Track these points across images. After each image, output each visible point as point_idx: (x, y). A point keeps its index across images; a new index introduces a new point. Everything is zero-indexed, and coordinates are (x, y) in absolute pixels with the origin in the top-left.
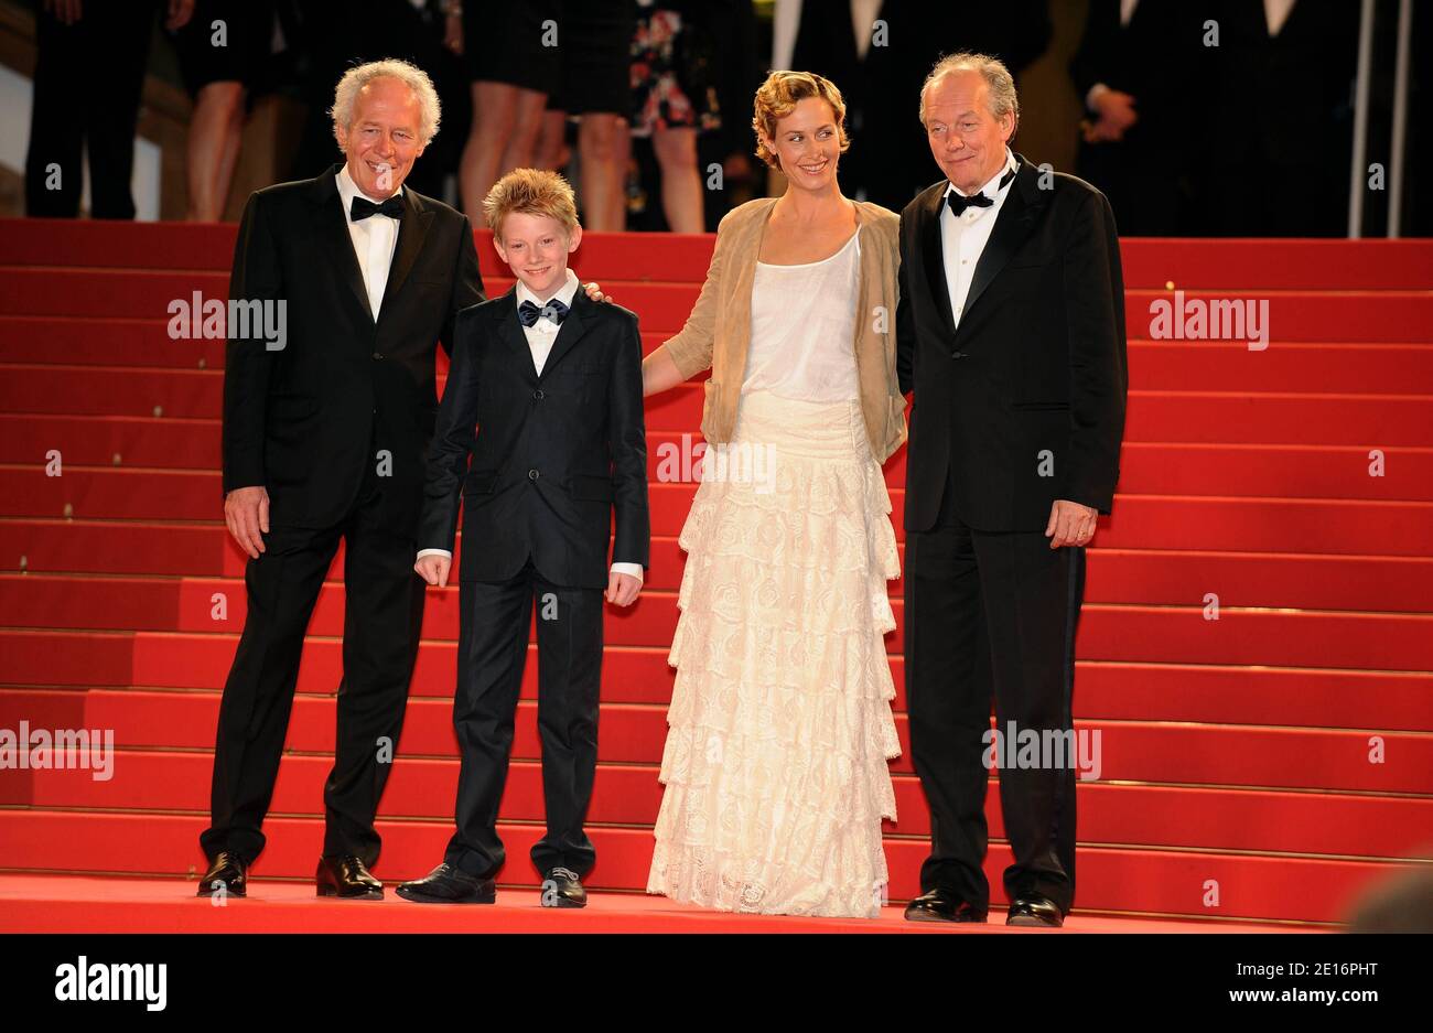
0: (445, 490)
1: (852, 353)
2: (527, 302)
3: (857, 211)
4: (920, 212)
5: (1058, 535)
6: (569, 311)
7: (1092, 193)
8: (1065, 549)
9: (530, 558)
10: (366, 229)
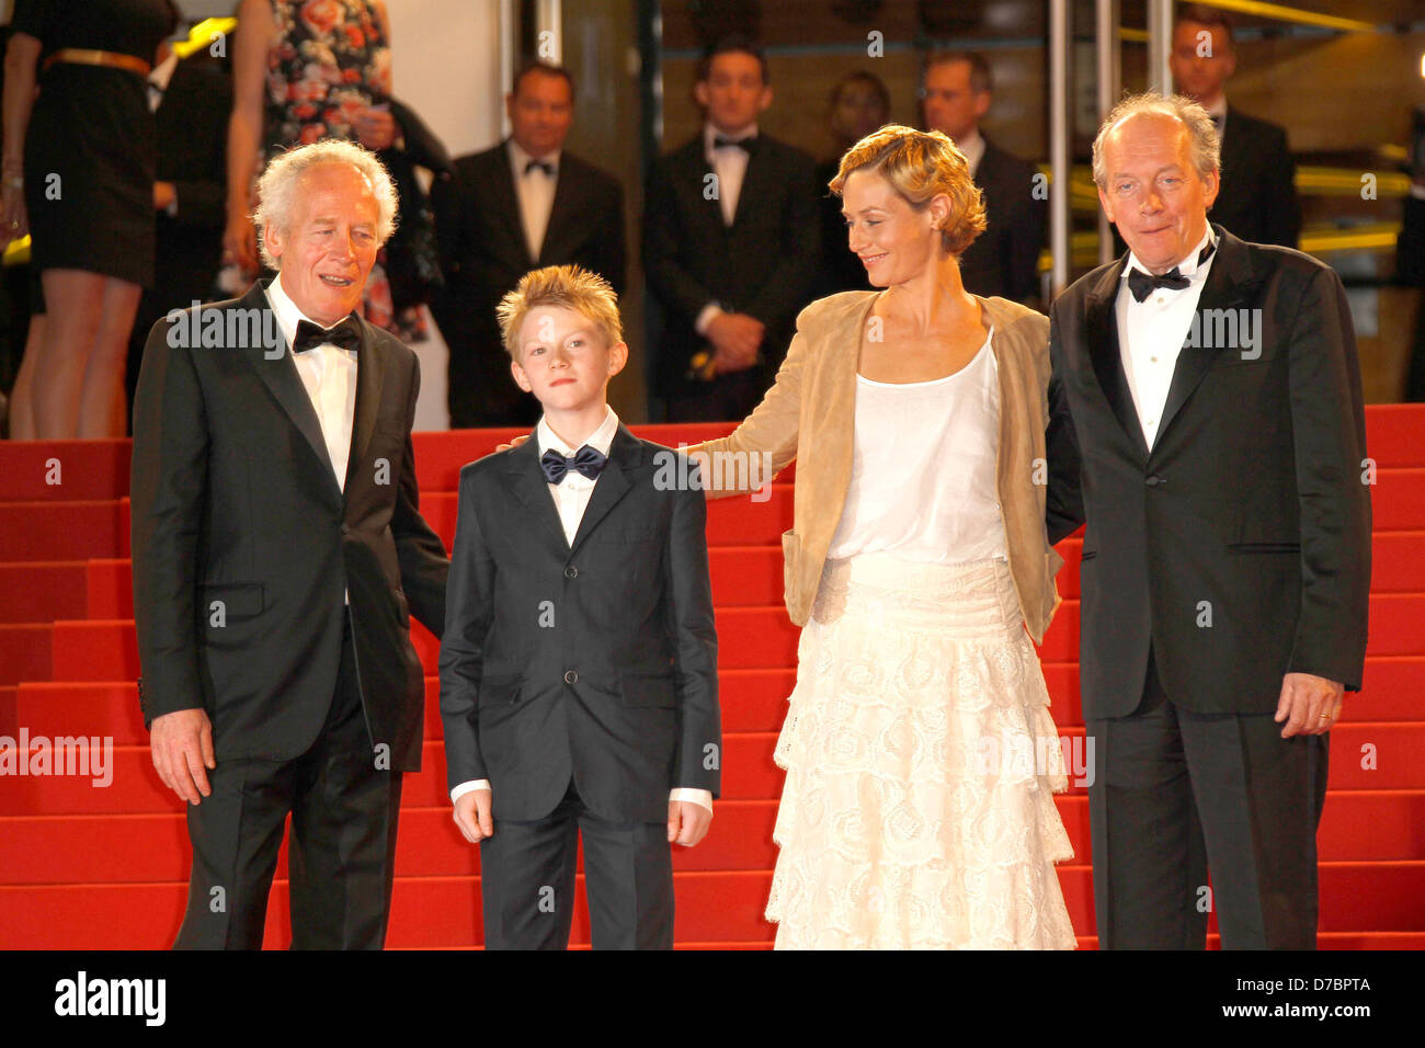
1: (996, 497)
2: (551, 451)
3: (984, 310)
4: (1081, 303)
5: (1294, 719)
6: (606, 462)
7: (1321, 268)
8: (1300, 738)
9: (571, 784)
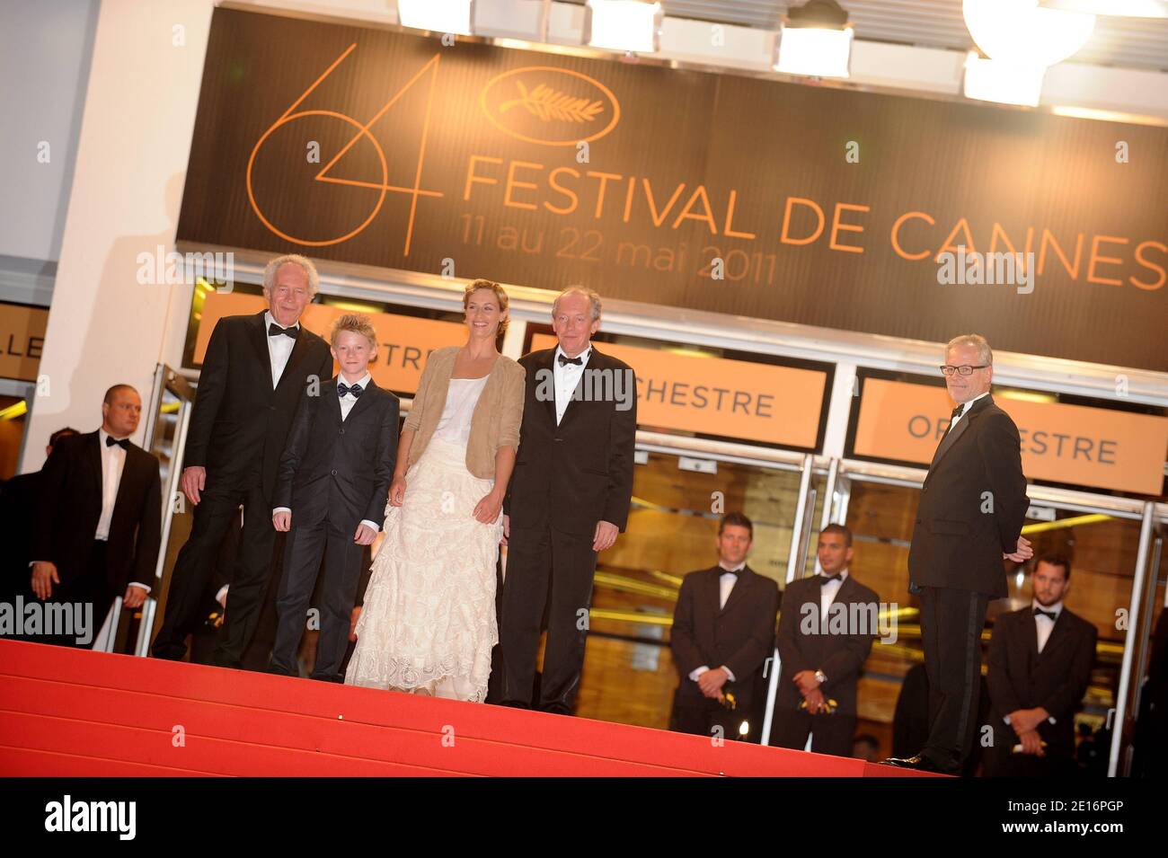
0: (287, 478)
2: (342, 383)
6: (363, 391)
9: (327, 516)
10: (275, 341)
